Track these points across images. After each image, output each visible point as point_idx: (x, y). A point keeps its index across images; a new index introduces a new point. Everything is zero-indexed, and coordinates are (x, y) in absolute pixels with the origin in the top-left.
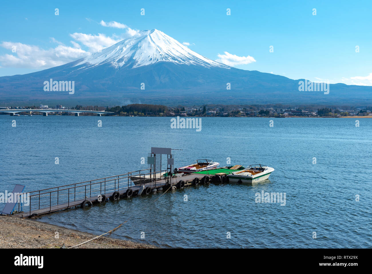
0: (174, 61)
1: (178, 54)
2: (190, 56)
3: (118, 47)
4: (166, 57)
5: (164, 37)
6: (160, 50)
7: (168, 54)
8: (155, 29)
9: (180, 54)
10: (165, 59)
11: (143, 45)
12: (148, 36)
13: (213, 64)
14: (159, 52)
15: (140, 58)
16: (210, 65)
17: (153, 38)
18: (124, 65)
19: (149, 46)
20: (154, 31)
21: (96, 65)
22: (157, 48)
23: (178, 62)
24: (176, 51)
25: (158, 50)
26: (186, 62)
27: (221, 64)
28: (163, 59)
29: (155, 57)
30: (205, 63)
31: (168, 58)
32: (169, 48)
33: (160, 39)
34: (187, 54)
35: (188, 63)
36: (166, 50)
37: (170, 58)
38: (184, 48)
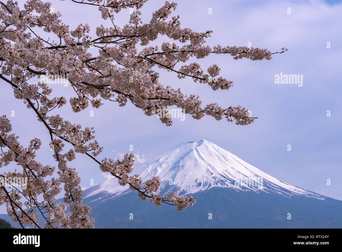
0: (234, 187)
3: (150, 167)
4: (222, 181)
5: (218, 151)
6: (212, 171)
7: (225, 176)
8: (204, 140)
10: (222, 184)
11: (187, 164)
12: (194, 150)
13: (295, 192)
14: (212, 174)
15: (183, 182)
16: (291, 193)
17: (201, 153)
19: (196, 164)
20: (203, 143)
21: (117, 195)
22: (209, 168)
23: (241, 188)
24: (238, 172)
25: (210, 171)
26: (254, 189)
27: (309, 191)
28: (218, 183)
29: (206, 181)
30: (283, 190)
31: (226, 183)
32: (225, 167)
33: (212, 154)
34: (254, 176)
35: (256, 190)
36: (222, 171)
37: (229, 182)
38: (248, 168)
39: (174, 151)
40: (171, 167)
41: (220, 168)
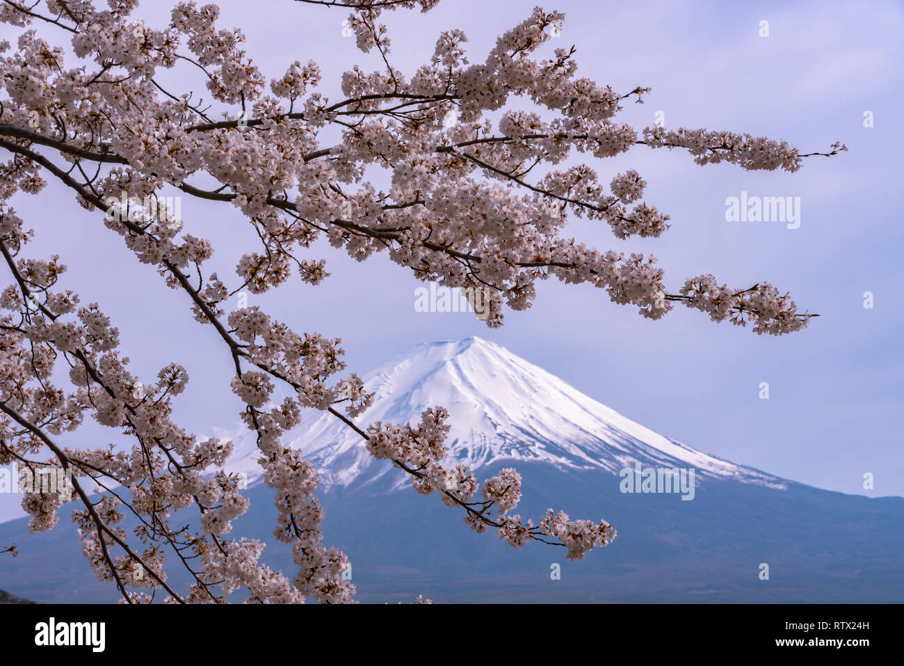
0: (553, 458)
1: (566, 432)
2: (618, 439)
4: (522, 444)
5: (509, 366)
6: (495, 419)
7: (530, 431)
8: (476, 338)
9: (576, 431)
10: (521, 453)
12: (450, 365)
13: (710, 469)
14: (495, 426)
16: (700, 473)
17: (466, 372)
18: (360, 479)
19: (455, 403)
20: (472, 345)
21: (246, 483)
22: (487, 409)
23: (572, 463)
24: (561, 420)
25: (490, 419)
26: (604, 464)
27: (746, 468)
28: (510, 450)
29: (480, 444)
31: (530, 448)
32: (530, 408)
33: (495, 373)
34: (605, 431)
35: (611, 466)
36: (522, 417)
37: (540, 448)
38: (589, 409)
39: (395, 366)
40: (387, 408)
41: (516, 412)
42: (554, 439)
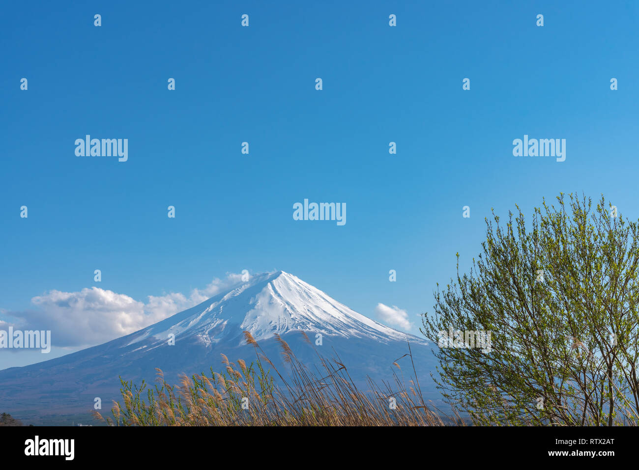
0: (318, 331)
1: (324, 317)
2: (350, 321)
3: (212, 307)
4: (303, 323)
6: (291, 311)
7: (307, 317)
8: (283, 272)
9: (329, 317)
10: (302, 328)
11: (259, 302)
12: (269, 284)
13: (393, 336)
14: (291, 315)
15: (253, 325)
16: (389, 338)
17: (277, 288)
19: (271, 303)
20: (281, 275)
21: (167, 342)
22: (287, 306)
23: (327, 333)
24: (323, 311)
25: (288, 311)
26: (343, 333)
27: (410, 335)
28: (297, 326)
29: (283, 323)
30: (378, 334)
31: (308, 325)
32: (308, 306)
33: (291, 289)
34: (344, 317)
35: (347, 335)
36: (303, 310)
37: (311, 325)
38: (336, 306)
39: (242, 285)
41: (301, 308)
42: (319, 321)
